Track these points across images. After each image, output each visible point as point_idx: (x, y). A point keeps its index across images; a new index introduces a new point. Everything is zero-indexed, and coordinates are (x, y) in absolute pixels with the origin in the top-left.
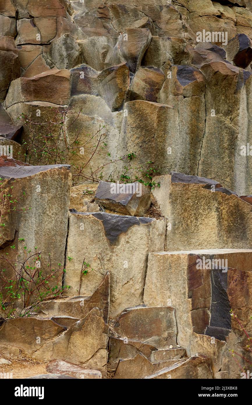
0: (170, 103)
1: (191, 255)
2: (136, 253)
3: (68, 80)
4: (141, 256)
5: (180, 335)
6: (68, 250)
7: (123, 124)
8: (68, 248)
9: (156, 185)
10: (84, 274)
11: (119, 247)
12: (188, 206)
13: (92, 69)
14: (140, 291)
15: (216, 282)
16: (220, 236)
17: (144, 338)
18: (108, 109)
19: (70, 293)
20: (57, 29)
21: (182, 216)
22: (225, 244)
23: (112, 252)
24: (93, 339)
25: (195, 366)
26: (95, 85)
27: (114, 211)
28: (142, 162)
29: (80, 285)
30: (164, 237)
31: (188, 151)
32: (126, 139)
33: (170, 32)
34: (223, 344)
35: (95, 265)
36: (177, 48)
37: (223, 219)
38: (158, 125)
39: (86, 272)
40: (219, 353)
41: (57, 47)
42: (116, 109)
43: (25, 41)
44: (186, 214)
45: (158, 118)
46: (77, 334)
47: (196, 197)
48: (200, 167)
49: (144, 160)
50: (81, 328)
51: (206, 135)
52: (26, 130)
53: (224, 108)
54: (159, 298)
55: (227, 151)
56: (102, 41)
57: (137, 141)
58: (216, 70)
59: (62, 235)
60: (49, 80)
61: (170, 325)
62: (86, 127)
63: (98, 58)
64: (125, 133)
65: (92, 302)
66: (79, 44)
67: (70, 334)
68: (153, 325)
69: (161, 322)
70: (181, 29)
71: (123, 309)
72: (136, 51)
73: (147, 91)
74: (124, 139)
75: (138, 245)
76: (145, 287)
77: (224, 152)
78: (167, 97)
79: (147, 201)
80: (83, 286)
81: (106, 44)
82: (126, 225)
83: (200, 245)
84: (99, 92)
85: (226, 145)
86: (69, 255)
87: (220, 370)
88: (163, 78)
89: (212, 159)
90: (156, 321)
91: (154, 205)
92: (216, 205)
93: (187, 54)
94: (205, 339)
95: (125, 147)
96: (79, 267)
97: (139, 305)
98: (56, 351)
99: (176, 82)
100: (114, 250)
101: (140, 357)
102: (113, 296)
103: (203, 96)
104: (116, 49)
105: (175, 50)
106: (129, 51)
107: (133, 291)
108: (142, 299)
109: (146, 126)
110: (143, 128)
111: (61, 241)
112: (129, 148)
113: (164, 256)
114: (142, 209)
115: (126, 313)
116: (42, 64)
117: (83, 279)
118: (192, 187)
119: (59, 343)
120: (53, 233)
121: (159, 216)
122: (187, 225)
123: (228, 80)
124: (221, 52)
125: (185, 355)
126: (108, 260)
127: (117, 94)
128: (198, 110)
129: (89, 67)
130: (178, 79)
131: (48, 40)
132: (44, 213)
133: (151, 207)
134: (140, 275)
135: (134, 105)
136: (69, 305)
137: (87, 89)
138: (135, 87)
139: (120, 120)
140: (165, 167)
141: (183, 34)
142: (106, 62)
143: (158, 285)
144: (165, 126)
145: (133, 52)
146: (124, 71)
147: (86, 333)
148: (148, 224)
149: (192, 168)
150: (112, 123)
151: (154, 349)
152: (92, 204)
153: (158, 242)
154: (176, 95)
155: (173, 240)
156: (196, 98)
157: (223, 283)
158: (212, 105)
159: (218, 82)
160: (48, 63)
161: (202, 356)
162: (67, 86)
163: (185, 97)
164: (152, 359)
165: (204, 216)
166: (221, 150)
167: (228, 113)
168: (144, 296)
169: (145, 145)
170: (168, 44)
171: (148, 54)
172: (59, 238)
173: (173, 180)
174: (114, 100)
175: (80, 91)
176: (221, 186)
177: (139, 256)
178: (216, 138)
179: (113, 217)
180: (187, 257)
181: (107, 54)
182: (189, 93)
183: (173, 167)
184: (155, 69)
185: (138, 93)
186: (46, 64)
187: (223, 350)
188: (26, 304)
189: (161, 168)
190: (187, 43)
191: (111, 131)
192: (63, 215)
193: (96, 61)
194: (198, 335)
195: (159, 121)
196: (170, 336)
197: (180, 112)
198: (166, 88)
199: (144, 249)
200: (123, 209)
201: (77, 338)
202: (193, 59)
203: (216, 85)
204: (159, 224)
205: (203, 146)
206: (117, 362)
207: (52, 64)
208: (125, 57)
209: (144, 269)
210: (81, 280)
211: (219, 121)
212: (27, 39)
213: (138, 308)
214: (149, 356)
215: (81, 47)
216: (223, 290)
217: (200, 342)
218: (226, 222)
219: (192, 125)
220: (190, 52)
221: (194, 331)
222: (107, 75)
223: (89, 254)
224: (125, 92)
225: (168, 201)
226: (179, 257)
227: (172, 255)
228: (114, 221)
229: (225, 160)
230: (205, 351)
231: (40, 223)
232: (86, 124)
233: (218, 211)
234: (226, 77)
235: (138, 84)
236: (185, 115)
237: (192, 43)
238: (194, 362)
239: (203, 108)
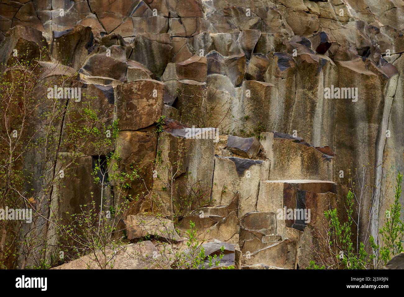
0: (273, 82)
1: (285, 183)
2: (253, 181)
3: (206, 65)
4: (256, 183)
5: (278, 228)
6: (214, 178)
7: (242, 96)
8: (214, 177)
9: (263, 138)
10: (223, 193)
11: (244, 178)
12: (284, 153)
13: (220, 54)
14: (255, 203)
15: (299, 199)
16: (302, 172)
17: (258, 229)
18: (232, 85)
19: (215, 203)
20: (197, 27)
21: (280, 159)
22: (305, 177)
23: (240, 180)
24: (232, 228)
25: (287, 244)
26: (223, 68)
27: (239, 155)
28: (254, 122)
29: (221, 199)
30: (268, 171)
31: (283, 114)
32: (244, 106)
33: (273, 28)
34: (302, 233)
35: (230, 188)
36: (278, 41)
37: (304, 161)
38: (265, 98)
39: (225, 192)
40: (300, 238)
41: (198, 40)
42: (237, 86)
43: (175, 34)
44: (282, 158)
45: (265, 93)
46: (223, 225)
47: (289, 148)
48: (291, 124)
49: (255, 121)
50: (225, 222)
51: (296, 103)
52: (179, 99)
53: (308, 85)
54: (266, 207)
55: (309, 115)
56: (228, 36)
57: (251, 108)
58: (304, 60)
59: (211, 170)
60: (194, 65)
61: (272, 223)
62: (218, 98)
63: (224, 48)
64: (243, 102)
65: (229, 209)
66: (212, 37)
67: (219, 225)
68: (263, 222)
69: (267, 221)
70: (281, 26)
71: (246, 213)
72: (251, 46)
73: (257, 73)
74: (242, 106)
75: (255, 177)
76: (258, 201)
77: (307, 115)
78: (271, 77)
79: (258, 149)
80: (223, 200)
81: (230, 39)
82: (248, 165)
83: (290, 177)
84: (226, 72)
85: (308, 110)
86: (215, 181)
87: (300, 247)
88: (268, 63)
89: (299, 119)
90: (265, 220)
91: (262, 151)
92: (300, 153)
93: (285, 46)
94: (292, 230)
95: (243, 111)
96: (220, 189)
97: (254, 211)
98: (211, 234)
99: (277, 68)
100: (241, 179)
101: (256, 239)
102: (240, 206)
103: (294, 77)
104: (237, 42)
105: (277, 43)
106: (246, 45)
107: (251, 203)
108: (256, 208)
109: (257, 99)
110: (255, 100)
111: (210, 173)
112: (246, 112)
113: (270, 183)
114: (255, 154)
115: (248, 215)
116: (186, 51)
117: (223, 195)
118: (286, 141)
119: (213, 230)
120: (206, 169)
121: (265, 158)
122: (283, 165)
123: (311, 66)
124: (308, 43)
125: (281, 239)
126: (238, 185)
127: (239, 76)
128: (291, 86)
129: (218, 52)
130: (279, 66)
131: (190, 34)
132: (202, 157)
133: (260, 152)
134: (255, 194)
135: (249, 83)
136: (216, 210)
137: (218, 71)
138: (250, 70)
139: (240, 93)
140: (268, 125)
141: (282, 30)
142: (230, 51)
143: (266, 200)
144: (269, 98)
145: (249, 46)
146: (243, 61)
147: (228, 225)
148: (260, 164)
149: (285, 125)
150: (235, 95)
151: (264, 235)
152: (225, 150)
153: (265, 175)
154: (277, 77)
155: (274, 174)
156: (290, 79)
157: (303, 200)
158: (300, 83)
159: (305, 68)
160: (191, 51)
161: (290, 239)
162: (205, 69)
163: (282, 79)
164: (263, 241)
165: (293, 159)
166: (305, 114)
167: (311, 89)
168: (257, 206)
169: (256, 111)
170: (272, 39)
171: (258, 45)
172: (209, 172)
173: (274, 136)
174: (236, 79)
175: (213, 72)
176: (304, 141)
177: (255, 184)
178: (302, 105)
179: (240, 160)
180: (283, 185)
181: (230, 45)
182: (285, 76)
183: (274, 125)
184: (263, 56)
185: (251, 74)
186: (189, 51)
187: (302, 236)
188: (192, 209)
189: (266, 126)
190: (285, 37)
191: (234, 100)
192: (212, 158)
193: (223, 50)
194: (288, 228)
195: (266, 96)
196: (272, 229)
197: (279, 88)
198: (270, 71)
199: (258, 179)
200: (245, 154)
201: (223, 228)
202: (288, 50)
203: (304, 69)
204: (266, 163)
205: (293, 110)
206: (244, 242)
207: (193, 51)
208: (244, 49)
209: (258, 191)
210: (222, 196)
211: (305, 94)
212: (177, 33)
213: (255, 213)
214: (261, 239)
215: (213, 40)
216: (303, 203)
217: (289, 232)
218: (306, 163)
219: (286, 96)
220: (287, 45)
221: (286, 226)
222: (232, 62)
223: (227, 181)
224: (244, 74)
225: (271, 149)
226: (278, 184)
227: (274, 183)
228: (241, 162)
229: (307, 120)
230: (292, 237)
231: (200, 163)
232: (218, 96)
233: (302, 157)
234: (310, 65)
235: (252, 68)
236: (283, 90)
237: (288, 37)
238: (286, 242)
239: (294, 85)
